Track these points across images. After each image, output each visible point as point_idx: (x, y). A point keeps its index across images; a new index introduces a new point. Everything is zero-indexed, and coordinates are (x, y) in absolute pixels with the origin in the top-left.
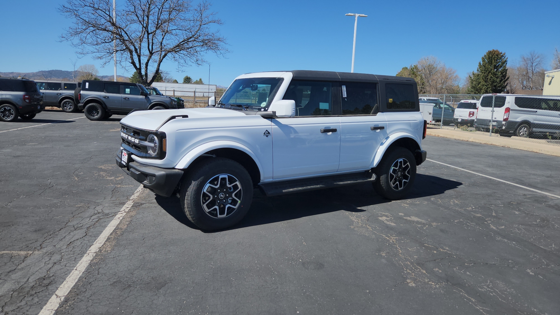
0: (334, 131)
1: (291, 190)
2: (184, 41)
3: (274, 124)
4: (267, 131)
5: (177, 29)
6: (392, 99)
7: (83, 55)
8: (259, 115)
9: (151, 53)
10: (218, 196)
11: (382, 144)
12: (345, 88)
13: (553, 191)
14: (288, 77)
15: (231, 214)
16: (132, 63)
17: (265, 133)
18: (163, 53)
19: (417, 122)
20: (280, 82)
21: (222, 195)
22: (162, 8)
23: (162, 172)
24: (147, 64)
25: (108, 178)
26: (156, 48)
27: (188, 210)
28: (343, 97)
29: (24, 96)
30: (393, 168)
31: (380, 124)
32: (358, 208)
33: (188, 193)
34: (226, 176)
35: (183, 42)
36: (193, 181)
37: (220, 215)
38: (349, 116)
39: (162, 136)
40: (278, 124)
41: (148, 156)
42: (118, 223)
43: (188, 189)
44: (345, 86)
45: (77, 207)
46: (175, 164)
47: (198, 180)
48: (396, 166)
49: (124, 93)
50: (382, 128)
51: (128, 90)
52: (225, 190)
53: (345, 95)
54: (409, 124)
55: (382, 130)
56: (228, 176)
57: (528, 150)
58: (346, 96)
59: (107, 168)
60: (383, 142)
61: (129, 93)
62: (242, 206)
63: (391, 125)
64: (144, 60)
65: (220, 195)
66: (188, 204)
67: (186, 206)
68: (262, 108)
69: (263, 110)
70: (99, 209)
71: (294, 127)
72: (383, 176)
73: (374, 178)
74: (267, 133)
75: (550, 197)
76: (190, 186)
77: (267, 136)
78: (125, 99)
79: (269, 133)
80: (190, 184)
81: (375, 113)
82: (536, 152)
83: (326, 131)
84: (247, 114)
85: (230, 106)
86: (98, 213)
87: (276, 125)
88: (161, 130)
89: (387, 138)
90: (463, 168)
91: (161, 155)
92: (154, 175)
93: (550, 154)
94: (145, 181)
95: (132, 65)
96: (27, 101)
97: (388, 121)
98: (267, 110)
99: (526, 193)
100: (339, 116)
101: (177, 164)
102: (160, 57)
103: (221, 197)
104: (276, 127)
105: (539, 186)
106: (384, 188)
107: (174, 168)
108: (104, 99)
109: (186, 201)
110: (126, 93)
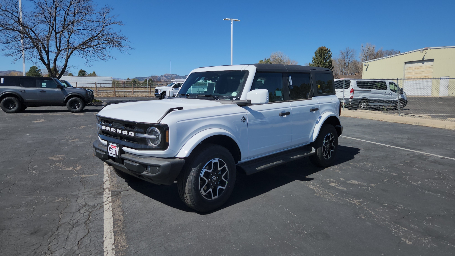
0: (288, 114)
1: (262, 167)
2: (90, 40)
3: (248, 111)
4: (243, 117)
5: (82, 29)
8: (236, 104)
9: (59, 50)
10: (211, 179)
11: (317, 122)
12: (291, 78)
13: (423, 150)
14: (252, 70)
15: (221, 195)
16: (40, 59)
17: (243, 119)
18: (70, 51)
20: (246, 74)
21: (214, 178)
22: (68, 11)
23: (166, 162)
24: (55, 60)
25: (67, 169)
26: (64, 45)
27: (189, 196)
28: (290, 85)
30: (325, 141)
31: (315, 106)
32: (306, 177)
33: (189, 180)
34: (216, 160)
35: (88, 40)
36: (192, 168)
37: (213, 196)
39: (164, 128)
40: (250, 110)
41: (148, 147)
42: (112, 214)
43: (189, 176)
44: (290, 76)
45: (57, 202)
46: (177, 153)
47: (197, 167)
48: (326, 140)
49: (41, 86)
50: (317, 109)
51: (44, 84)
52: (216, 173)
54: (332, 105)
55: (317, 111)
56: (219, 160)
57: (375, 119)
58: (292, 85)
59: (58, 159)
60: (318, 121)
61: (45, 86)
62: (229, 186)
63: (322, 106)
64: (52, 56)
65: (213, 179)
66: (189, 190)
67: (187, 191)
68: (233, 97)
69: (234, 99)
70: (81, 201)
71: (262, 113)
72: (319, 149)
73: (313, 150)
75: (426, 155)
76: (191, 173)
77: (244, 122)
78: (42, 92)
79: (245, 119)
80: (190, 171)
81: (310, 98)
82: (381, 121)
83: (283, 114)
84: (223, 103)
85: (197, 96)
86: (83, 206)
87: (250, 112)
88: (162, 122)
89: (320, 117)
90: (347, 136)
91: (164, 145)
92: (159, 166)
93: (392, 122)
94: (145, 172)
95: (41, 61)
97: (319, 104)
98: (239, 99)
99: (408, 153)
100: (289, 101)
101: (178, 154)
102: (68, 53)
103: (213, 180)
104: (250, 113)
105: (409, 146)
106: (320, 158)
107: (175, 158)
108: (20, 93)
109: (187, 188)
110: (42, 86)
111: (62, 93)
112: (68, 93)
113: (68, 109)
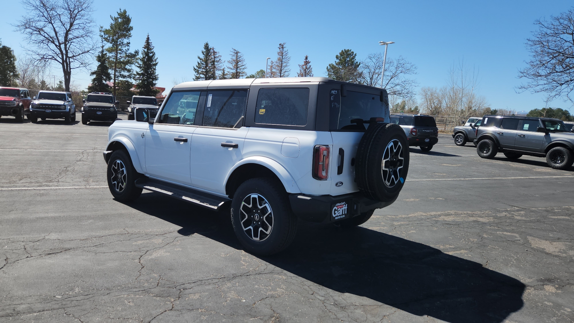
4: (143, 133)
6: (264, 110)
7: (524, 89)
19: (297, 146)
29: (412, 129)
30: (244, 203)
38: (205, 128)
49: (522, 129)
50: (236, 146)
51: (526, 126)
52: (121, 172)
53: (209, 104)
54: (281, 148)
55: (236, 149)
56: (120, 162)
58: (210, 106)
61: (527, 129)
62: (126, 188)
65: (119, 175)
74: (143, 136)
77: (143, 138)
78: (521, 136)
79: (144, 135)
89: (241, 160)
96: (414, 134)
100: (197, 127)
103: (119, 177)
108: (498, 136)
110: (524, 129)
111: (545, 140)
112: (552, 140)
113: (546, 162)
